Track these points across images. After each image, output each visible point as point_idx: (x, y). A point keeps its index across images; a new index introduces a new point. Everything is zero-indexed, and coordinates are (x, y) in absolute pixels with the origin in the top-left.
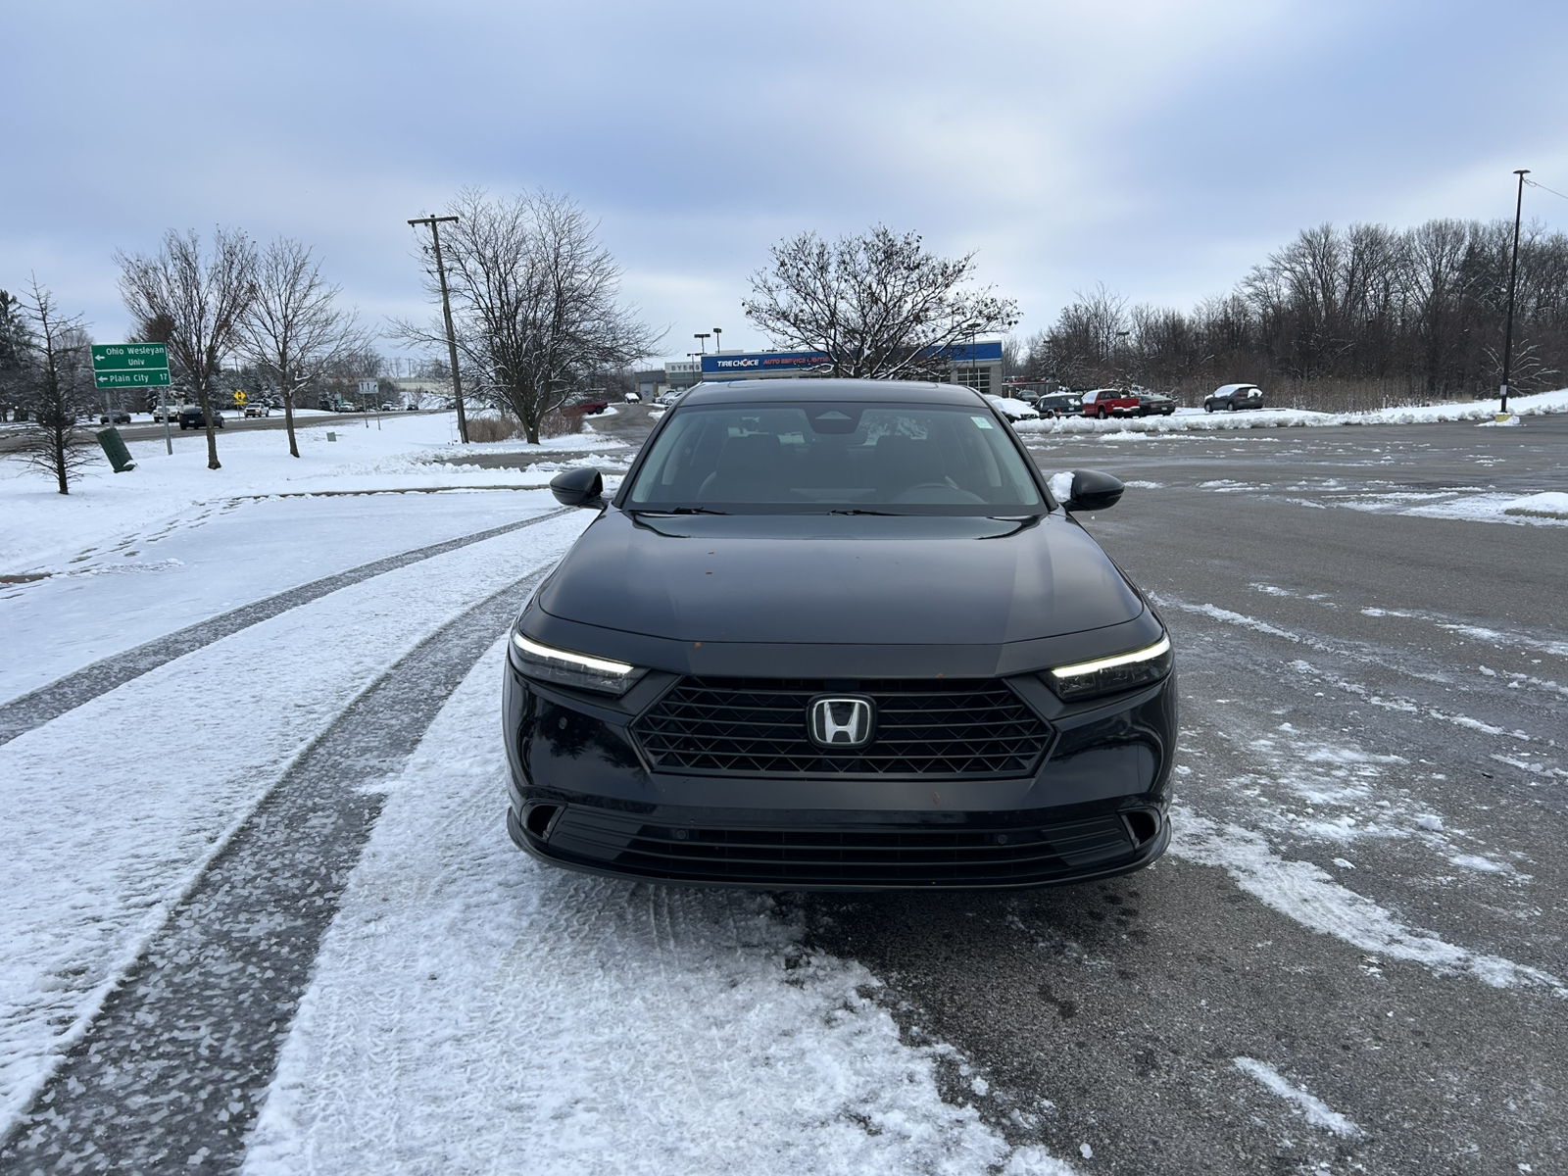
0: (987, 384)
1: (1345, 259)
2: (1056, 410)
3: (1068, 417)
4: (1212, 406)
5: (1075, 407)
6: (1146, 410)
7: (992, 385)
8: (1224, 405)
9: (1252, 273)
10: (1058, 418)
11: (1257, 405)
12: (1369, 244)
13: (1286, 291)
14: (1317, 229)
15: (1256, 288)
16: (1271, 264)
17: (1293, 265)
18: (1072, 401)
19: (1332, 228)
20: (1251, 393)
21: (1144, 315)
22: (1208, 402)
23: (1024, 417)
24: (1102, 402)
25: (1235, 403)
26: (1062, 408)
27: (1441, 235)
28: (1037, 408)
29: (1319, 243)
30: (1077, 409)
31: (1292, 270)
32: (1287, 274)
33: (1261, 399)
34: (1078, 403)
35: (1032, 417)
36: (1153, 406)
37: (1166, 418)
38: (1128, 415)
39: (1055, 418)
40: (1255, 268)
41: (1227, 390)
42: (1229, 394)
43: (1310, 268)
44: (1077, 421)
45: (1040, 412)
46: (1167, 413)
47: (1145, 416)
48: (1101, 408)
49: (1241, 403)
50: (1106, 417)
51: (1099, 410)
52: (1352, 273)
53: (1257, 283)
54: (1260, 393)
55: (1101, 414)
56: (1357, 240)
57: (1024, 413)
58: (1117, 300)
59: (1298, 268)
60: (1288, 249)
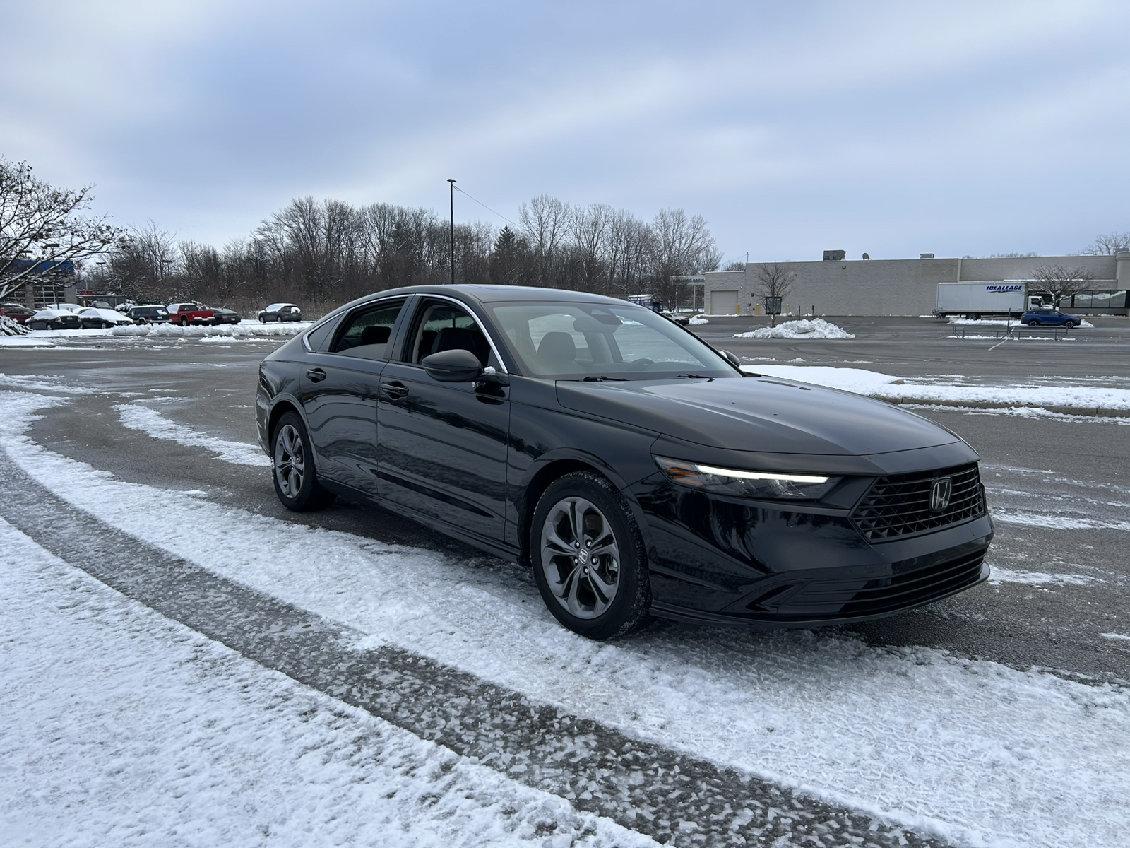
0: (62, 294)
1: (324, 222)
2: (147, 318)
3: (160, 324)
4: (265, 318)
5: (163, 316)
6: (219, 320)
7: (67, 297)
8: (274, 317)
9: (262, 226)
10: (152, 324)
11: (297, 318)
12: (339, 214)
13: (287, 241)
14: (304, 200)
15: (265, 235)
16: (274, 220)
17: (290, 222)
18: (160, 312)
19: (313, 200)
20: (293, 310)
21: (190, 248)
22: (261, 316)
23: (120, 323)
24: (183, 313)
25: (283, 317)
26: (153, 317)
27: (382, 212)
28: (129, 315)
29: (306, 209)
30: (165, 318)
31: (290, 226)
32: (286, 228)
33: (300, 315)
34: (165, 313)
35: (127, 323)
36: (224, 317)
37: (234, 326)
38: (205, 324)
39: (149, 325)
40: (264, 222)
41: (275, 308)
42: (277, 310)
43: (302, 226)
44: (167, 327)
45: (134, 319)
46: (235, 323)
47: (218, 324)
48: (183, 318)
49: (287, 317)
50: (188, 325)
51: (180, 319)
52: (330, 231)
53: (266, 233)
54: (299, 310)
55: (184, 322)
56: (331, 209)
57: (120, 319)
58: (166, 235)
59: (294, 225)
60: (286, 211)
